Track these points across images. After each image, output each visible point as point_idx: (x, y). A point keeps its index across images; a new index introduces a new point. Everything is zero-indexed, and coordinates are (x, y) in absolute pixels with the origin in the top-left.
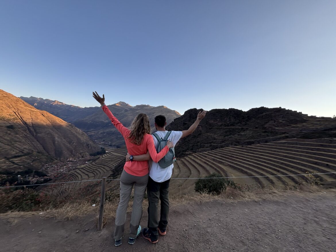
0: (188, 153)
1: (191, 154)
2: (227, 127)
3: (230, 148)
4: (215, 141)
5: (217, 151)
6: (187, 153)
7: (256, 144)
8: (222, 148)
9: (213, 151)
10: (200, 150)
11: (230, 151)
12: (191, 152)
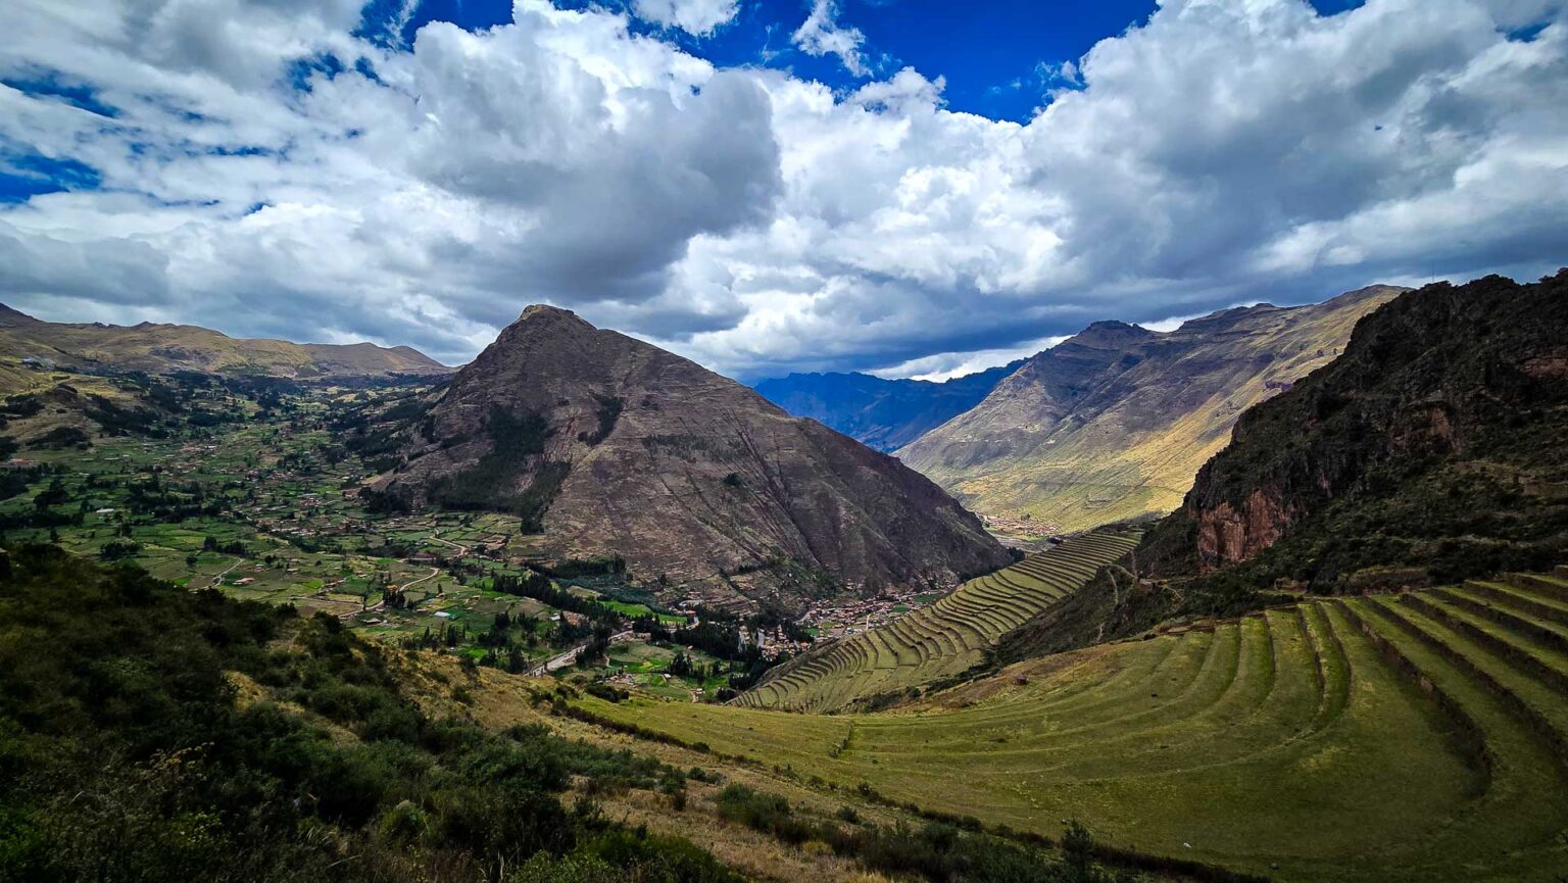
0: (1276, 594)
1: (1290, 600)
6: (1270, 593)
12: (1296, 589)
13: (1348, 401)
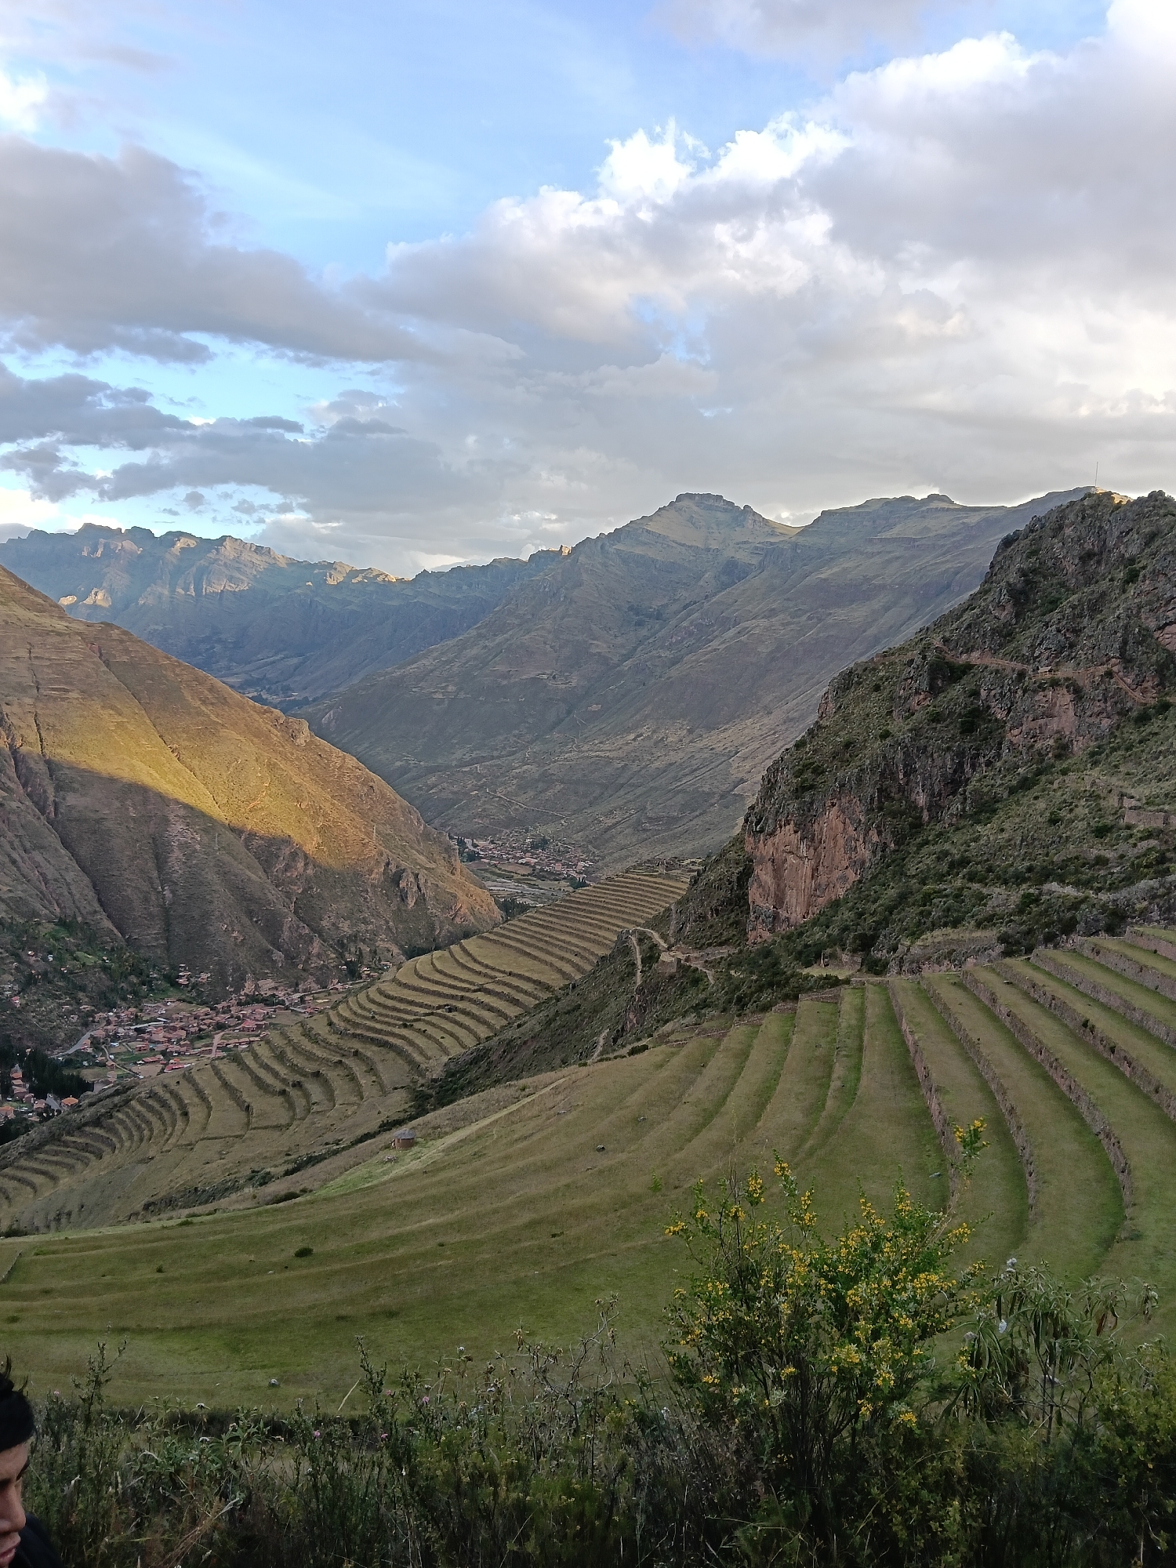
13: (969, 667)
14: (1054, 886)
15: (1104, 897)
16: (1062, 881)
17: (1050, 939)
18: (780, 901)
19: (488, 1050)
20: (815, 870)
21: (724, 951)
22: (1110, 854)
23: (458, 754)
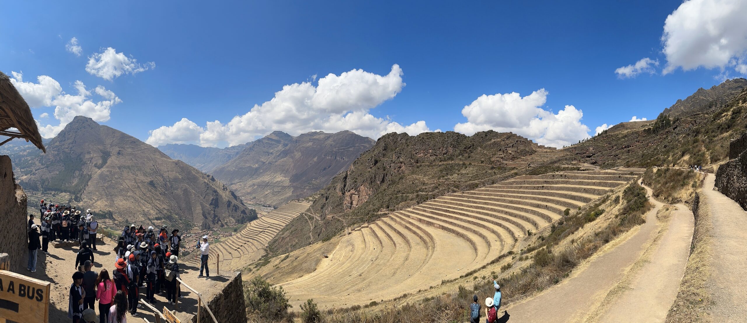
0: (382, 213)
1: (386, 214)
2: (442, 163)
3: (447, 198)
4: (424, 187)
5: (427, 204)
6: (380, 213)
7: (481, 187)
8: (434, 198)
9: (421, 205)
10: (400, 206)
11: (446, 202)
12: (386, 211)
14: (420, 193)
15: (430, 193)
16: (422, 192)
17: (424, 201)
18: (352, 203)
19: (277, 240)
20: (359, 196)
21: (341, 214)
22: (427, 187)
23: (236, 181)
